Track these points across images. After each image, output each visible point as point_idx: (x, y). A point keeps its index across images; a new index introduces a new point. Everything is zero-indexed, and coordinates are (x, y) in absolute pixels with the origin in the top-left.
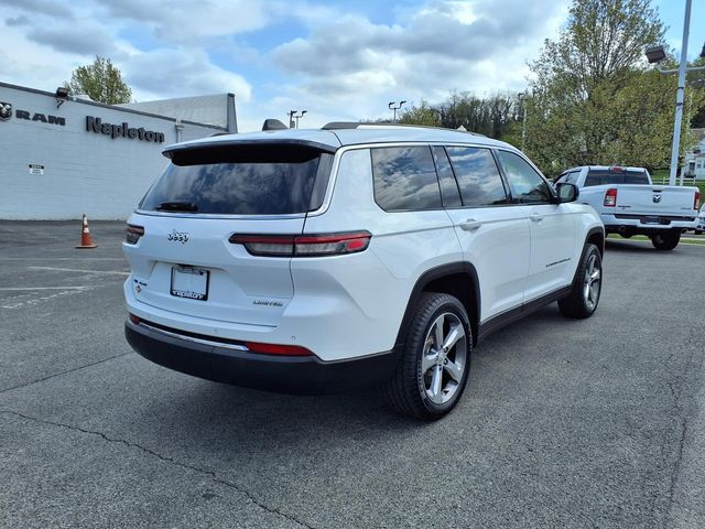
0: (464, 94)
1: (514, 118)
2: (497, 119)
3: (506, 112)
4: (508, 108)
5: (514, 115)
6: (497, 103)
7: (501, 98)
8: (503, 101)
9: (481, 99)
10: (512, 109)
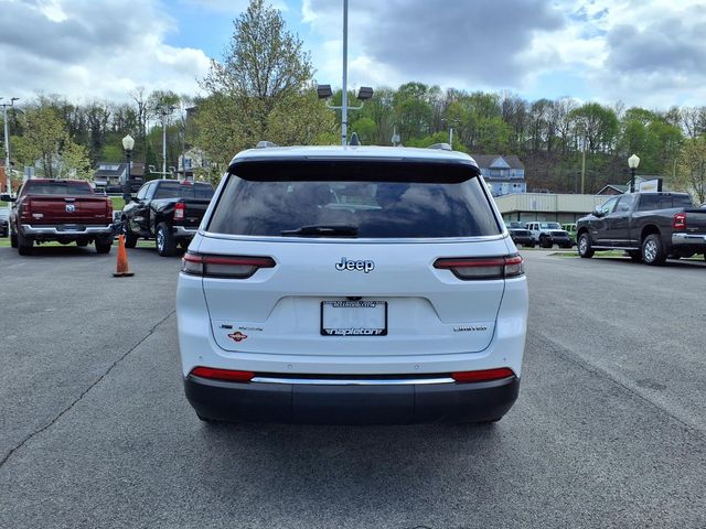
0: (53, 96)
1: (114, 129)
2: (96, 128)
3: (105, 121)
4: (107, 117)
5: (114, 125)
6: (94, 111)
7: (98, 106)
8: (100, 110)
9: (75, 105)
10: (111, 118)
